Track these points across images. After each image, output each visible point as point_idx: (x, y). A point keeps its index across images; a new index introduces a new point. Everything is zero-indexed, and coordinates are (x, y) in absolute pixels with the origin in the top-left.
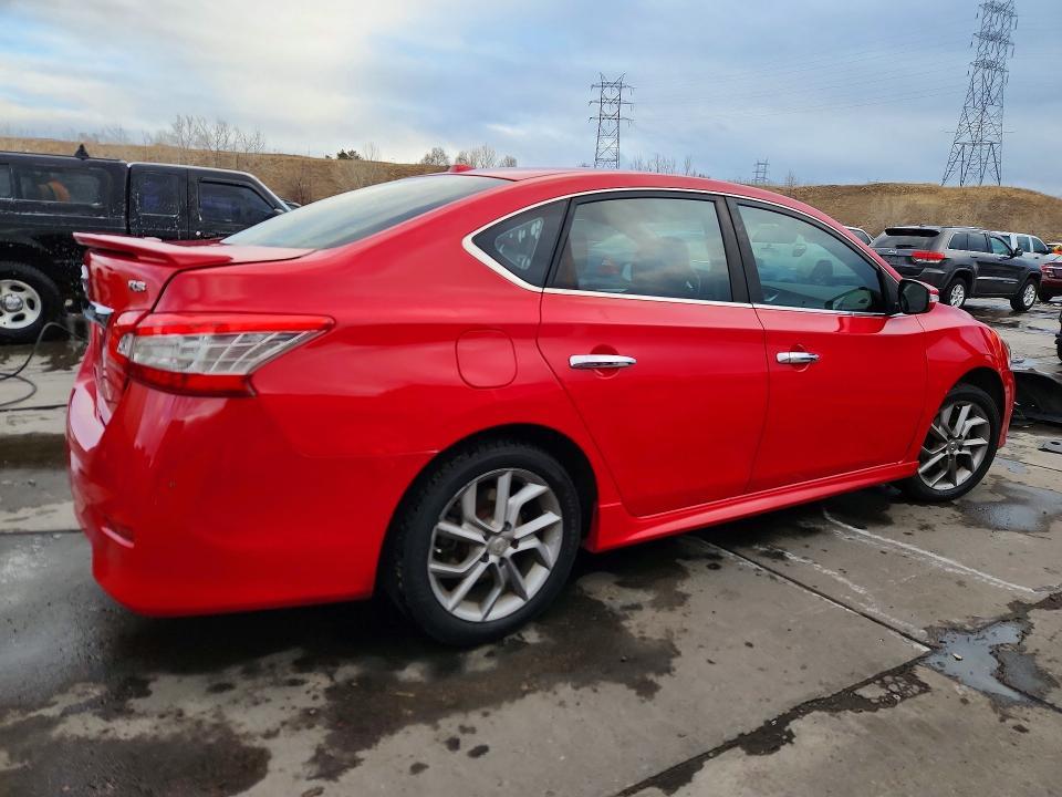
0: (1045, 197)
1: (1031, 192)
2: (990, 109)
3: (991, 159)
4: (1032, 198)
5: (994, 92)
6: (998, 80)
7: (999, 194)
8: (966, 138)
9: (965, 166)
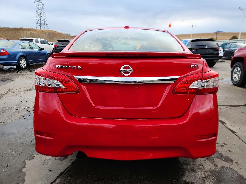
0: (58, 33)
1: (56, 32)
2: (41, 11)
3: (45, 24)
4: (56, 33)
5: (42, 8)
6: (42, 5)
7: (49, 31)
8: (38, 18)
9: (40, 25)
